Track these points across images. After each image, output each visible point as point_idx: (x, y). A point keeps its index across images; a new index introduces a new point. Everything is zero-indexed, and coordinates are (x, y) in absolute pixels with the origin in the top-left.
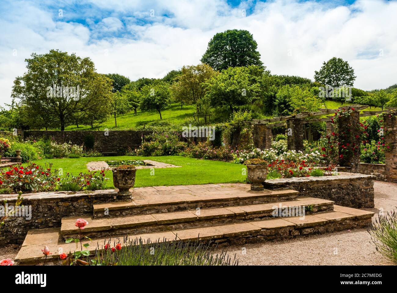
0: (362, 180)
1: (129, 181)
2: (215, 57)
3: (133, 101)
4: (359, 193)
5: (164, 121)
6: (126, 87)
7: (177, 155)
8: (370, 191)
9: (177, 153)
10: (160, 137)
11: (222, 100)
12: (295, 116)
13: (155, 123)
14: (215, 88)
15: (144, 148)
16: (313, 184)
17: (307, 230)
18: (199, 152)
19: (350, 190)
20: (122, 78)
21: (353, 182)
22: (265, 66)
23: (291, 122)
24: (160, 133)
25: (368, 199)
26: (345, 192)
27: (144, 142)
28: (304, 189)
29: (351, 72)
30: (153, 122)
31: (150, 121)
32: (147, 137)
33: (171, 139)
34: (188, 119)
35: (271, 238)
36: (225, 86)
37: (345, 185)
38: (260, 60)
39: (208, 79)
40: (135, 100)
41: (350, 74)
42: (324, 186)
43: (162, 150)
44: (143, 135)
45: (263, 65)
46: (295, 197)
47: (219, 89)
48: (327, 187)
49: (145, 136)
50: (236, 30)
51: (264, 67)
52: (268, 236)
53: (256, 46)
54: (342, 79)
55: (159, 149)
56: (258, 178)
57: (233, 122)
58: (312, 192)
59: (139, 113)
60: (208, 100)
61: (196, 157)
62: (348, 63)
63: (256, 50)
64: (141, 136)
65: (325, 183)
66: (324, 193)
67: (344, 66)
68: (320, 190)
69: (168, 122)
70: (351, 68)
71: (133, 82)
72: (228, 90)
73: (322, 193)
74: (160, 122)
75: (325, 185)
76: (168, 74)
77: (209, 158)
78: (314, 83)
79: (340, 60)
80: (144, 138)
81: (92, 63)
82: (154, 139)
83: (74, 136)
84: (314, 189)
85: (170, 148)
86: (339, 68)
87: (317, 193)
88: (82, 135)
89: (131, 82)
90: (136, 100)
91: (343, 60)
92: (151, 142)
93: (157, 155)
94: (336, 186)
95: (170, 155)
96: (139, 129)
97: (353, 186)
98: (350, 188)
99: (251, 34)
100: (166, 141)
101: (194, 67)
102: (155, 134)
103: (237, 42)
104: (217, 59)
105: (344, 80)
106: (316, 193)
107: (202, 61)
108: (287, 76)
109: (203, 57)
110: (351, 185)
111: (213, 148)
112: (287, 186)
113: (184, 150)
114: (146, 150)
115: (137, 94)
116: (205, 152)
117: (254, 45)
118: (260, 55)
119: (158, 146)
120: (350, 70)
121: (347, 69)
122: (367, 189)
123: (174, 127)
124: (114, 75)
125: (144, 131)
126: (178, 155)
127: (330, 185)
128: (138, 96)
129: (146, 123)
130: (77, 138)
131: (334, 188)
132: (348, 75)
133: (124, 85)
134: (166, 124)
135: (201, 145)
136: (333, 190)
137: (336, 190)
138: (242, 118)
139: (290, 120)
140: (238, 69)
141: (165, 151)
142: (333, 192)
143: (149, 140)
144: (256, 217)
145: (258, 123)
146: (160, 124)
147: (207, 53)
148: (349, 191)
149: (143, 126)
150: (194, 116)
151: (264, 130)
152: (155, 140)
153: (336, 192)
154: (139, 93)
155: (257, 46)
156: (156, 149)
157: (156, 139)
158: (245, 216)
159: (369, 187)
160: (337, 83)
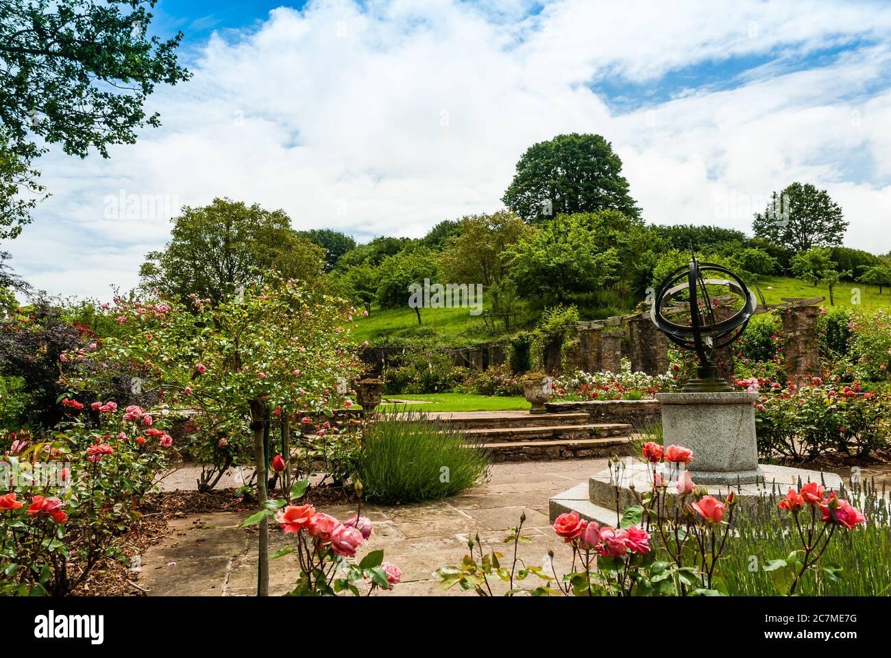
1: (376, 397)
2: (532, 191)
3: (365, 289)
5: (425, 328)
6: (346, 257)
7: (449, 392)
9: (450, 387)
10: (416, 359)
11: (541, 285)
12: (641, 315)
13: (408, 333)
14: (527, 261)
15: (388, 379)
16: (616, 408)
17: (583, 451)
18: (489, 384)
20: (339, 237)
22: (640, 207)
23: (634, 325)
24: (417, 351)
27: (386, 368)
28: (603, 414)
29: (835, 213)
30: (403, 331)
31: (398, 329)
32: (393, 358)
33: (439, 362)
34: (473, 322)
35: (537, 457)
36: (547, 256)
38: (628, 194)
39: (513, 243)
40: (367, 286)
41: (834, 218)
42: (633, 412)
43: (421, 382)
44: (386, 356)
45: (636, 205)
46: (584, 420)
47: (535, 263)
49: (390, 356)
50: (576, 136)
51: (637, 209)
52: (533, 455)
53: (619, 167)
54: (816, 230)
55: (415, 381)
56: (537, 397)
57: (548, 327)
58: (615, 418)
59: (376, 311)
60: (511, 285)
61: (482, 394)
62: (827, 194)
63: (618, 174)
64: (381, 358)
65: (635, 407)
67: (819, 200)
69: (433, 329)
70: (835, 205)
71: (361, 246)
72: (552, 265)
74: (419, 330)
76: (434, 229)
77: (507, 394)
78: (751, 240)
79: (809, 189)
80: (386, 361)
81: (286, 219)
82: (406, 363)
85: (437, 379)
86: (807, 206)
89: (357, 245)
90: (370, 286)
91: (816, 189)
92: (402, 368)
93: (411, 392)
94: (652, 411)
95: (437, 391)
96: (377, 345)
99: (607, 142)
100: (428, 366)
101: (487, 217)
102: (408, 353)
103: (578, 159)
104: (536, 197)
105: (821, 231)
107: (504, 200)
108: (691, 226)
109: (508, 192)
111: (514, 375)
112: (578, 408)
113: (462, 382)
114: (391, 383)
115: (372, 273)
116: (499, 382)
117: (616, 164)
118: (628, 185)
119: (414, 376)
120: (833, 209)
121: (827, 208)
123: (445, 340)
124: (321, 232)
125: (388, 348)
126: (452, 392)
127: (642, 410)
128: (374, 278)
129: (389, 332)
131: (649, 414)
132: (828, 220)
133: (344, 252)
134: (430, 334)
135: (492, 370)
138: (561, 320)
139: (632, 321)
140: (575, 220)
141: (427, 385)
143: (395, 364)
144: (525, 439)
145: (587, 328)
146: (418, 334)
147: (515, 185)
149: (385, 338)
150: (484, 318)
151: (598, 340)
152: (407, 365)
154: (376, 271)
155: (622, 167)
156: (411, 380)
157: (410, 362)
158: (510, 436)
160: (806, 239)
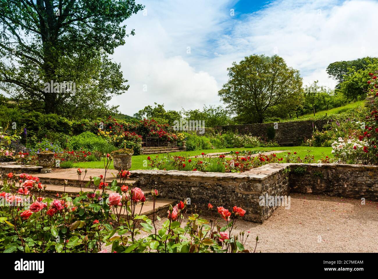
0: (239, 181)
4: (235, 198)
8: (253, 198)
15: (315, 138)
16: (166, 178)
19: (218, 192)
21: (223, 183)
25: (251, 210)
26: (210, 194)
27: (315, 132)
28: (156, 183)
37: (210, 185)
42: (181, 183)
48: (185, 184)
58: (165, 187)
65: (181, 179)
66: (181, 191)
68: (175, 186)
73: (178, 190)
75: (181, 181)
83: (258, 129)
84: (168, 184)
87: (173, 189)
88: (265, 127)
92: (325, 132)
96: (319, 119)
97: (223, 188)
98: (219, 190)
106: (171, 189)
110: (220, 186)
112: (138, 177)
114: (317, 140)
122: (248, 195)
125: (324, 120)
127: (189, 182)
130: (260, 130)
136: (193, 189)
137: (196, 189)
142: (193, 190)
148: (216, 193)
153: (197, 192)
156: (328, 139)
159: (251, 193)
